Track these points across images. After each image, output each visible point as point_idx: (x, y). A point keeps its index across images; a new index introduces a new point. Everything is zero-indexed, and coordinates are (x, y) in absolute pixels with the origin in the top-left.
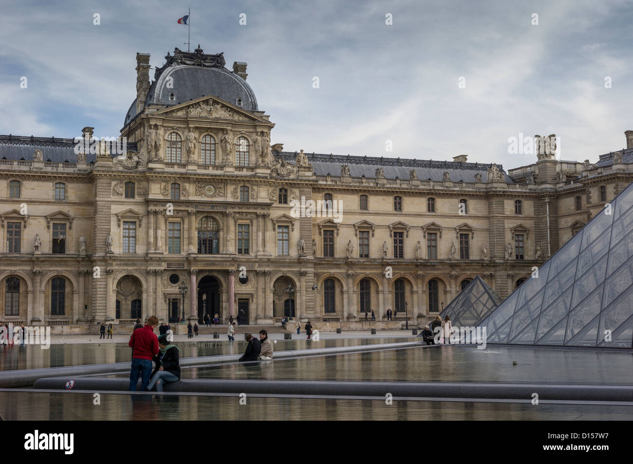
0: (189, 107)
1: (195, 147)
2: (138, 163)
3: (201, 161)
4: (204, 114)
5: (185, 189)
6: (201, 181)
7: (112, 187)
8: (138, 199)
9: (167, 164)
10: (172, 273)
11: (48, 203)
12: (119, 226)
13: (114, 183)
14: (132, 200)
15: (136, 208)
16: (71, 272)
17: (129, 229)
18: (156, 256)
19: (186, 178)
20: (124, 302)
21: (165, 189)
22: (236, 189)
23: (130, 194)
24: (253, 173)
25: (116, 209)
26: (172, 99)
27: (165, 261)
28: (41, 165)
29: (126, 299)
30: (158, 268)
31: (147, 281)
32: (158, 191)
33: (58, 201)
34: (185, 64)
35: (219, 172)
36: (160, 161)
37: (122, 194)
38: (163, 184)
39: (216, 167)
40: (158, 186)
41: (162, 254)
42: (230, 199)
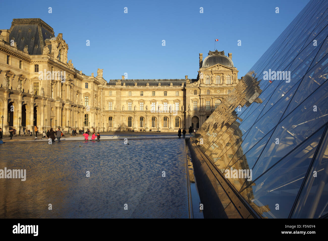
0: (212, 67)
1: (214, 79)
2: (197, 85)
3: (216, 83)
4: (217, 69)
5: (211, 92)
6: (215, 89)
7: (190, 92)
8: (198, 95)
9: (206, 84)
10: (207, 115)
11: (174, 97)
12: (192, 102)
13: (191, 91)
14: (196, 95)
15: (197, 98)
16: (180, 115)
17: (195, 103)
18: (202, 111)
19: (211, 88)
20: (194, 124)
21: (205, 92)
22: (226, 91)
23: (195, 93)
24: (232, 86)
25: (191, 98)
26: (207, 66)
27: (205, 112)
28: (172, 87)
29: (195, 123)
30: (203, 114)
31: (200, 118)
32: (203, 92)
33: (177, 96)
34: (212, 55)
35: (221, 86)
36: (204, 84)
37: (193, 94)
38: (204, 90)
39: (220, 85)
40: (203, 91)
41: (204, 110)
42: (225, 94)
